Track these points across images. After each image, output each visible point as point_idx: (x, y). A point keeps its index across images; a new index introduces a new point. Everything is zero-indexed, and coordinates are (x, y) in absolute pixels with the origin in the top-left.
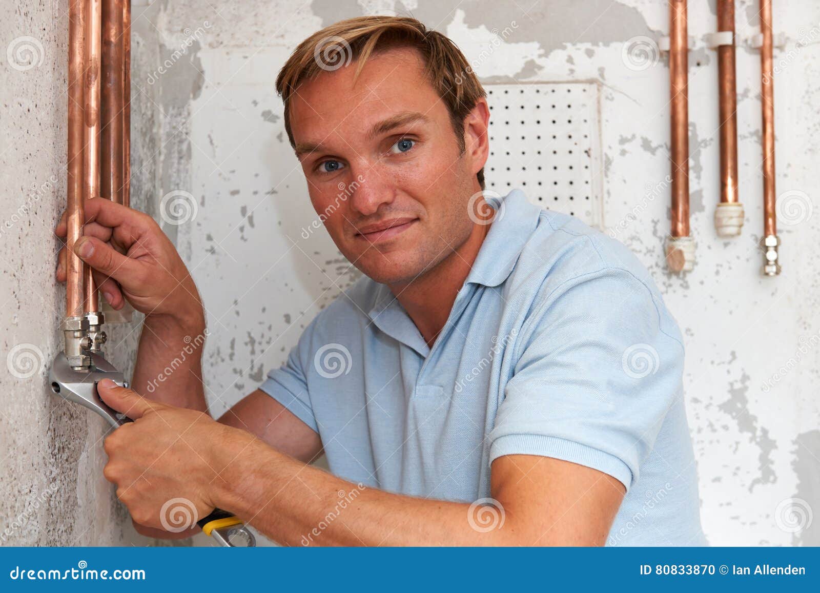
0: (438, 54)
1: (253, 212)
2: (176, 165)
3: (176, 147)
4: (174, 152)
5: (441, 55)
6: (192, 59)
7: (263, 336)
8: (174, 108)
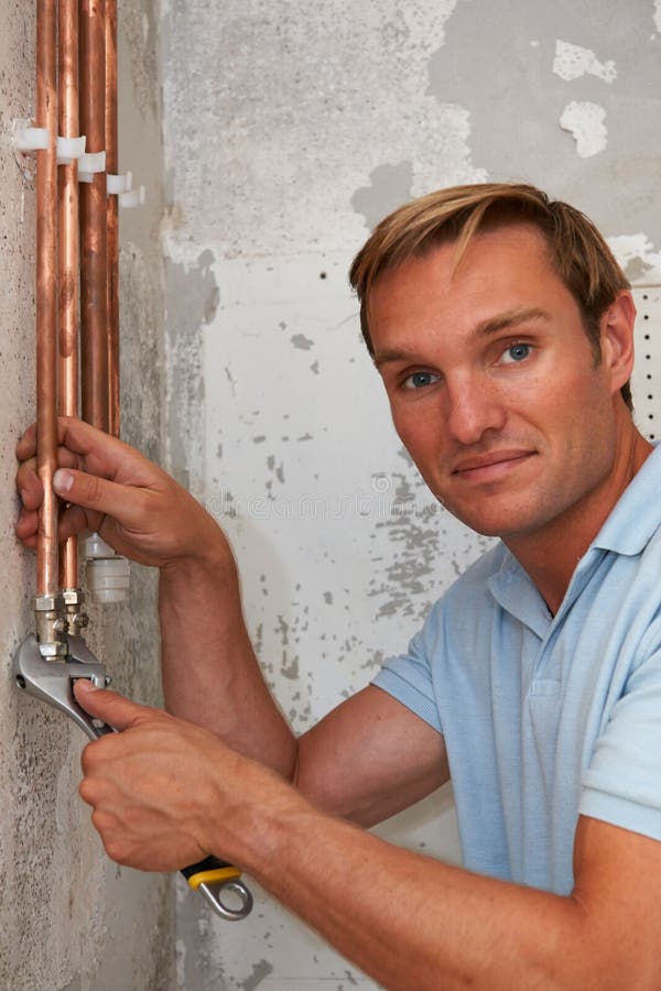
0: (564, 231)
1: (282, 464)
2: (185, 407)
3: (186, 384)
4: (183, 391)
5: (569, 232)
6: (204, 273)
7: (297, 621)
8: (182, 335)
